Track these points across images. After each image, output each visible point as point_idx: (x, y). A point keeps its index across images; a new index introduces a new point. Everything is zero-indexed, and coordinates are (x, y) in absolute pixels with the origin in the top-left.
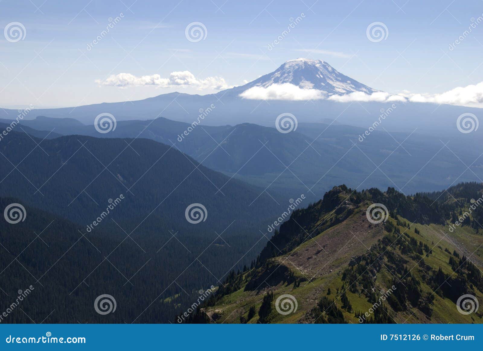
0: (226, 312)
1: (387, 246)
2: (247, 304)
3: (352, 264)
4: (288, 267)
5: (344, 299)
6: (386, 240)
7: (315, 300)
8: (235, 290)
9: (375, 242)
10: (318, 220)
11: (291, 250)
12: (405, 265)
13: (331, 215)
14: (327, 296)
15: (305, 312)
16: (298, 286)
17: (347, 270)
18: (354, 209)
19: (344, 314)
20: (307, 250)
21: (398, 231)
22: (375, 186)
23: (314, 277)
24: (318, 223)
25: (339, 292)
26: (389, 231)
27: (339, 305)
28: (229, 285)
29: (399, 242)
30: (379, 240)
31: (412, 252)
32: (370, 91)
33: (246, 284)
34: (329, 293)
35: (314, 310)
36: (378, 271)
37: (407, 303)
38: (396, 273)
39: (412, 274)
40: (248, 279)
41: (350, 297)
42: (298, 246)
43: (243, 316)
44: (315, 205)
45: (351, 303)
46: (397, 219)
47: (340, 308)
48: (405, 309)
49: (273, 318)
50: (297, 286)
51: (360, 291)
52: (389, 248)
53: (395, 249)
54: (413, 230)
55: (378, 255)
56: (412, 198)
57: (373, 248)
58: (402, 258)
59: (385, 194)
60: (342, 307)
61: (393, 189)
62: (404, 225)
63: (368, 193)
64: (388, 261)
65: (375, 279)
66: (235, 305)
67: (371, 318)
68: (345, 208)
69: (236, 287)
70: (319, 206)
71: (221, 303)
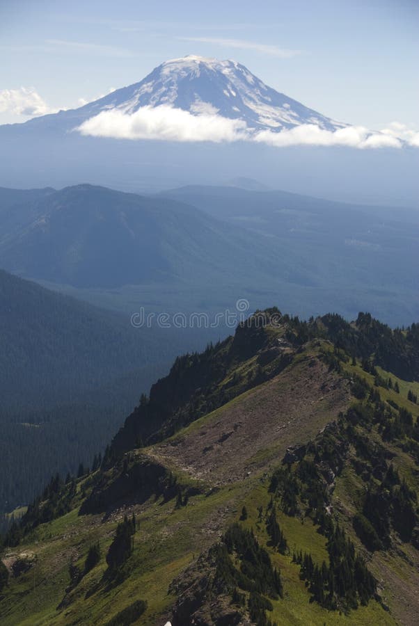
0: (41, 558)
1: (354, 425)
2: (83, 541)
3: (288, 460)
4: (166, 466)
5: (273, 528)
6: (354, 414)
7: (217, 529)
8: (61, 513)
9: (332, 417)
10: (225, 375)
11: (173, 434)
12: (388, 462)
13: (250, 365)
14: (239, 523)
15: (197, 555)
16: (185, 504)
17: (279, 472)
18: (294, 354)
19: (272, 557)
20: (203, 434)
21: (375, 397)
22: (334, 310)
23: (215, 485)
24: (226, 381)
25: (263, 514)
26: (360, 396)
27: (262, 539)
28: (48, 504)
29: (379, 418)
30: (340, 415)
31: (403, 438)
32: (328, 125)
33: (83, 500)
34: (243, 518)
35: (216, 549)
36: (338, 474)
37: (392, 535)
38: (372, 477)
39: (401, 479)
40: (87, 492)
41: (284, 523)
42: (185, 426)
43: (75, 564)
44: (219, 346)
45: (285, 536)
46: (374, 373)
47: (265, 546)
48: (388, 545)
49: (135, 566)
50: (182, 503)
51: (304, 514)
52: (359, 430)
53: (370, 431)
54: (404, 395)
55: (338, 443)
56: (405, 334)
57: (331, 429)
58: (383, 448)
59: (353, 326)
60: (269, 544)
61: (369, 315)
62: (388, 385)
63: (320, 323)
64: (358, 455)
65: (333, 489)
66: (59, 543)
67: (324, 563)
68: (276, 353)
69: (63, 506)
70: (228, 347)
71: (32, 540)
